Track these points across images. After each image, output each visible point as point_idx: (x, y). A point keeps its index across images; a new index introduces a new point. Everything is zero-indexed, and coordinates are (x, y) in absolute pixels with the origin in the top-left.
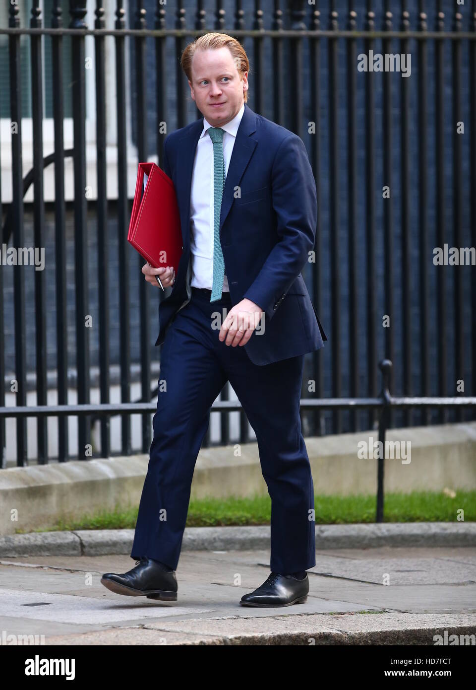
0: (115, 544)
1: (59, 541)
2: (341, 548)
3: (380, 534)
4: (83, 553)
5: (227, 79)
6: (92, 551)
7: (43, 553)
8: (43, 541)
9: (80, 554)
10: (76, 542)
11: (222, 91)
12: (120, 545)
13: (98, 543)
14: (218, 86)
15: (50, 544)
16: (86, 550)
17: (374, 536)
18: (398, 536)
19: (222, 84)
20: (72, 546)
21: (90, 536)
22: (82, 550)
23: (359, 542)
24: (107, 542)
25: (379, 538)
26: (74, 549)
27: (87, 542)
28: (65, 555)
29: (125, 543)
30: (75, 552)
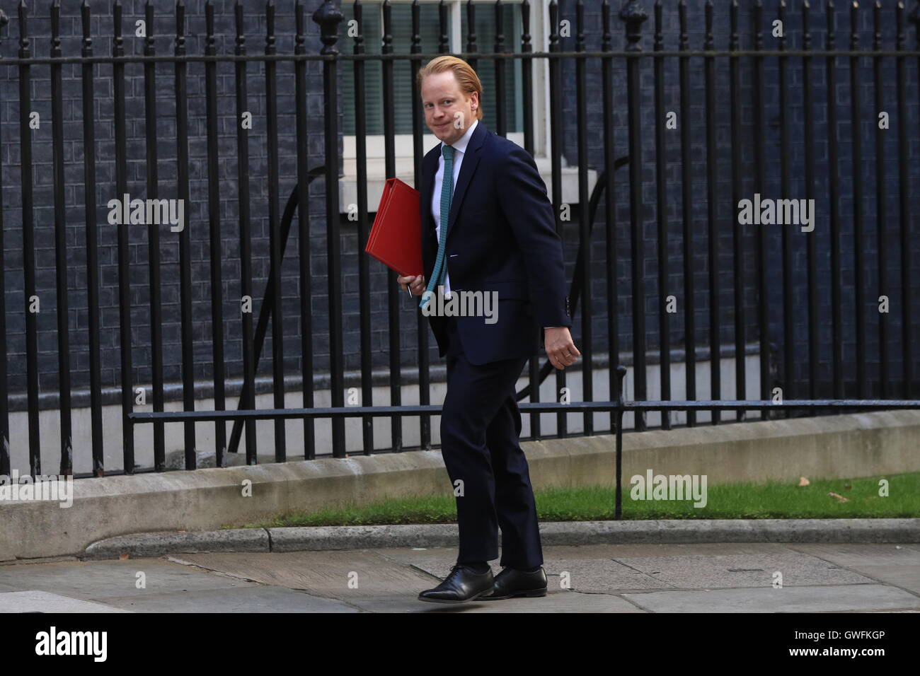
0: (307, 541)
1: (245, 538)
2: (557, 545)
3: (600, 532)
4: (271, 550)
5: (449, 102)
6: (282, 548)
7: (226, 550)
8: (228, 538)
9: (269, 550)
10: (264, 539)
11: (445, 113)
12: (313, 541)
13: (288, 540)
14: (439, 109)
15: (234, 541)
16: (274, 546)
17: (593, 533)
18: (619, 533)
19: (445, 107)
20: (260, 542)
21: (281, 533)
22: (270, 546)
23: (577, 539)
24: (299, 539)
25: (599, 536)
26: (261, 545)
27: (275, 539)
28: (251, 551)
29: (318, 540)
30: (263, 548)
